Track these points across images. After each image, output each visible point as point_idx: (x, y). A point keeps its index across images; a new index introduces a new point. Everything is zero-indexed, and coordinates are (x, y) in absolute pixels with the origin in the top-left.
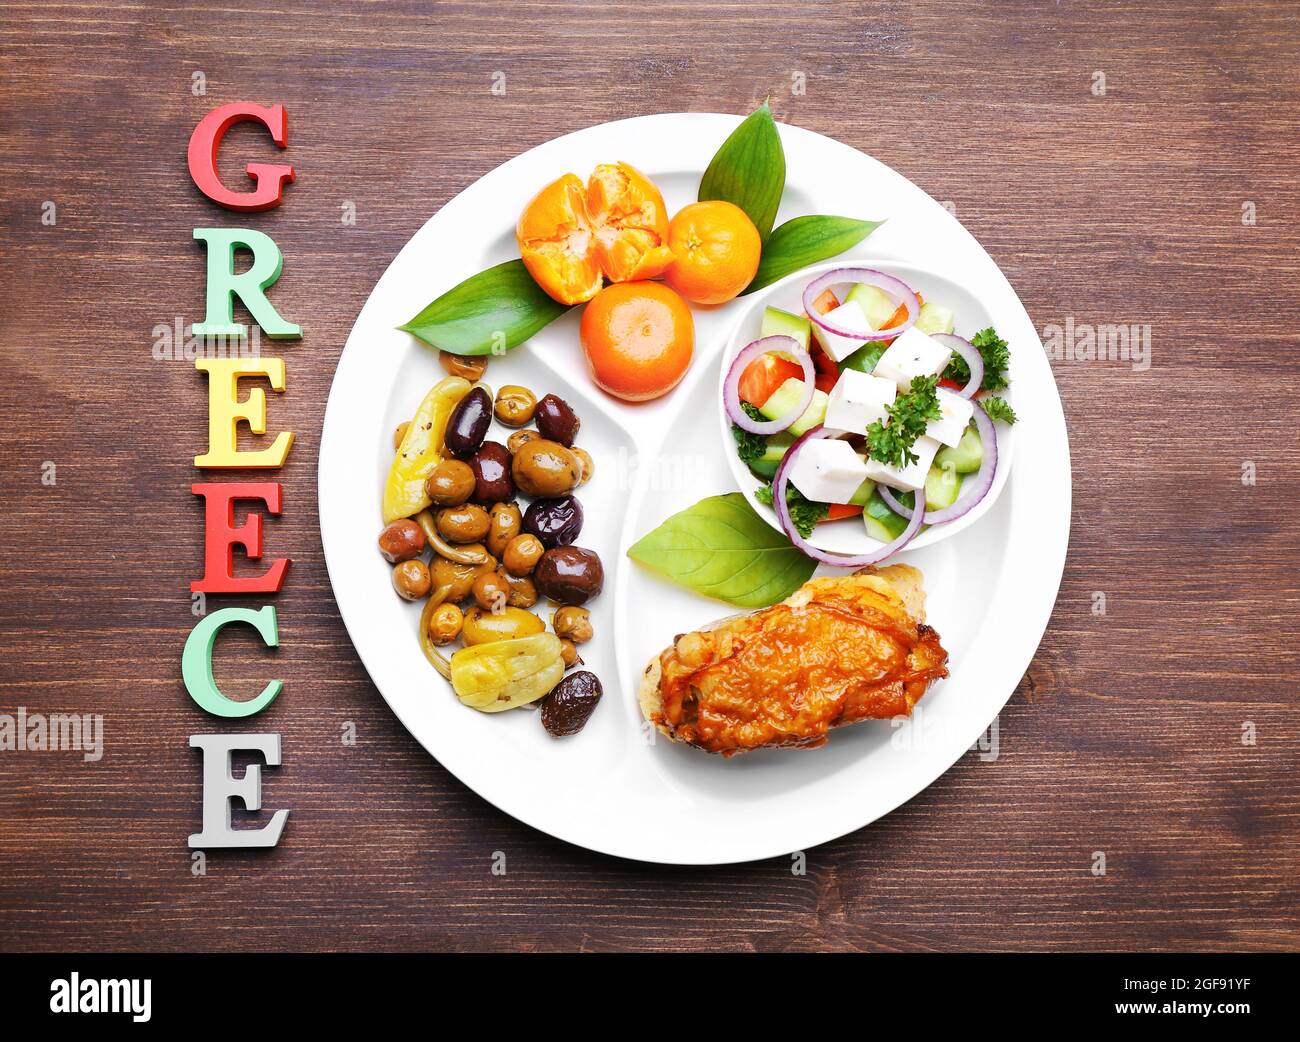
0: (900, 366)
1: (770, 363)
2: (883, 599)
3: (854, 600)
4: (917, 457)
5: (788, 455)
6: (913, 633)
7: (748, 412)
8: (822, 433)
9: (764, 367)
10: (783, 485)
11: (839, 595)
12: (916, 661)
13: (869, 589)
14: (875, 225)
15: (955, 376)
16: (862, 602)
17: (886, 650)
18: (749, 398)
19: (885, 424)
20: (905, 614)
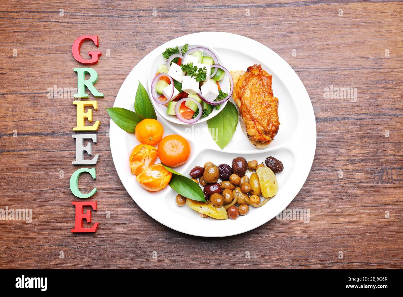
0: (179, 75)
1: (182, 111)
2: (240, 81)
3: (240, 88)
4: (204, 67)
5: (206, 102)
6: (249, 73)
7: (196, 116)
8: (200, 94)
9: (183, 113)
10: (215, 103)
11: (239, 92)
12: (256, 72)
13: (237, 84)
14: (140, 83)
15: (178, 61)
16: (241, 86)
17: (254, 80)
18: (192, 116)
19: (196, 77)
20: (244, 75)
